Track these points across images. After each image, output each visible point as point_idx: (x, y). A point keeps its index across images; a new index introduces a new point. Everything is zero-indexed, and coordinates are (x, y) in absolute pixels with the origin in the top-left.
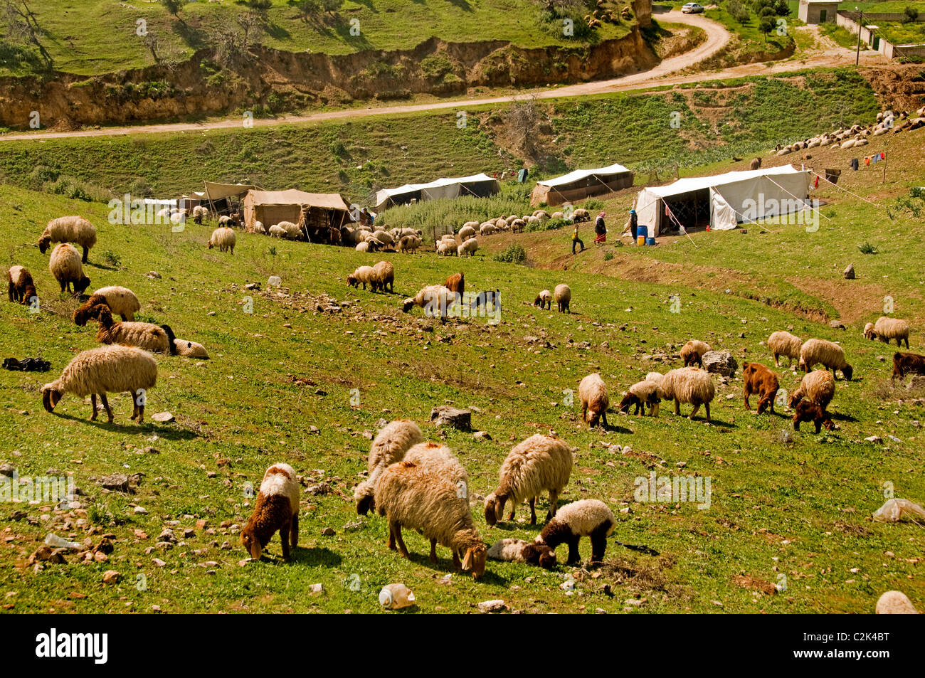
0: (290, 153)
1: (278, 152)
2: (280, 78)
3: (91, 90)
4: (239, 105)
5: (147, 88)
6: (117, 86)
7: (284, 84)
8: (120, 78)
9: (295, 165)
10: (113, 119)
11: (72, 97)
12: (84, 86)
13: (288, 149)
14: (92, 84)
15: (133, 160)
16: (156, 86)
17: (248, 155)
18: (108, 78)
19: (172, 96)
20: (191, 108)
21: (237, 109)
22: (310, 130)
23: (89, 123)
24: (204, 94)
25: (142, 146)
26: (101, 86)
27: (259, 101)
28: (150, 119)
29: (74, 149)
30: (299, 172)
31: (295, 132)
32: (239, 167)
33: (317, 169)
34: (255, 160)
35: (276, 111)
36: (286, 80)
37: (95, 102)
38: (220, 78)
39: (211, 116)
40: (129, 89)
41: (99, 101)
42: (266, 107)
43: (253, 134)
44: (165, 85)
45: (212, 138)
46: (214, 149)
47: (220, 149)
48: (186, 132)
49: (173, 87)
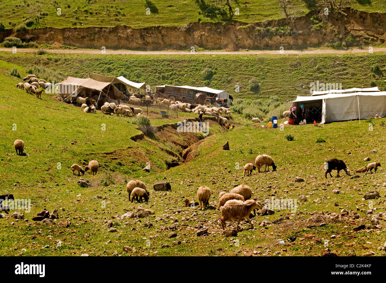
0: (344, 70)
1: (337, 69)
2: (357, 27)
3: (248, 30)
4: (329, 42)
5: (277, 30)
6: (262, 29)
7: (359, 30)
8: (264, 25)
9: (346, 76)
10: (257, 46)
11: (238, 34)
12: (245, 28)
13: (344, 67)
14: (249, 27)
15: (255, 68)
16: (283, 30)
17: (319, 69)
18: (258, 24)
19: (290, 35)
20: (300, 42)
21: (327, 44)
22: (361, 57)
23: (244, 47)
24: (309, 35)
25: (262, 61)
26: (254, 28)
27: (341, 40)
28: (276, 47)
29: (226, 60)
30: (347, 81)
31: (351, 58)
32: (312, 75)
33: (359, 80)
34: (322, 72)
35: (349, 46)
36: (361, 28)
37: (249, 37)
38: (320, 26)
39: (311, 47)
40: (268, 31)
41: (251, 36)
42: (344, 43)
43: (325, 58)
44: (288, 29)
45: (300, 59)
46: (300, 65)
47: (304, 65)
48: (289, 55)
49: (292, 30)
